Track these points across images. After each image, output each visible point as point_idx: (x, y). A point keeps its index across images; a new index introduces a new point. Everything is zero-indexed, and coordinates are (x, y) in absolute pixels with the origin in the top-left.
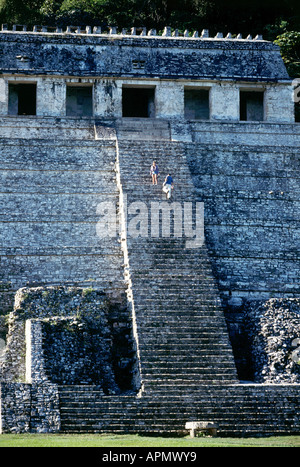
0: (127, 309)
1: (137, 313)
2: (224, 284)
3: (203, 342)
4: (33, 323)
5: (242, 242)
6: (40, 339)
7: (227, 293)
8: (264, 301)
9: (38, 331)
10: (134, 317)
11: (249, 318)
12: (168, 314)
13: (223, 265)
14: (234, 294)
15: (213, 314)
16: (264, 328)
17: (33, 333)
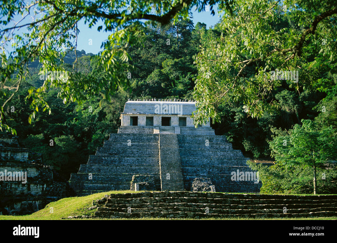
0: (160, 181)
1: (162, 182)
2: (185, 174)
3: (178, 189)
4: (137, 184)
5: (191, 163)
6: (138, 187)
7: (185, 176)
8: (194, 179)
9: (138, 185)
10: (161, 183)
11: (190, 183)
12: (169, 182)
13: (185, 169)
14: (187, 177)
15: (181, 182)
16: (193, 185)
17: (137, 186)
